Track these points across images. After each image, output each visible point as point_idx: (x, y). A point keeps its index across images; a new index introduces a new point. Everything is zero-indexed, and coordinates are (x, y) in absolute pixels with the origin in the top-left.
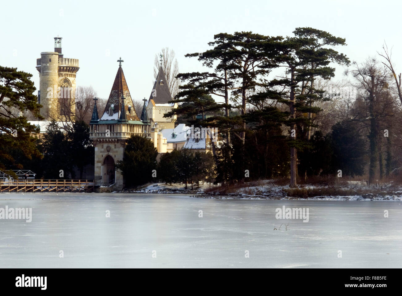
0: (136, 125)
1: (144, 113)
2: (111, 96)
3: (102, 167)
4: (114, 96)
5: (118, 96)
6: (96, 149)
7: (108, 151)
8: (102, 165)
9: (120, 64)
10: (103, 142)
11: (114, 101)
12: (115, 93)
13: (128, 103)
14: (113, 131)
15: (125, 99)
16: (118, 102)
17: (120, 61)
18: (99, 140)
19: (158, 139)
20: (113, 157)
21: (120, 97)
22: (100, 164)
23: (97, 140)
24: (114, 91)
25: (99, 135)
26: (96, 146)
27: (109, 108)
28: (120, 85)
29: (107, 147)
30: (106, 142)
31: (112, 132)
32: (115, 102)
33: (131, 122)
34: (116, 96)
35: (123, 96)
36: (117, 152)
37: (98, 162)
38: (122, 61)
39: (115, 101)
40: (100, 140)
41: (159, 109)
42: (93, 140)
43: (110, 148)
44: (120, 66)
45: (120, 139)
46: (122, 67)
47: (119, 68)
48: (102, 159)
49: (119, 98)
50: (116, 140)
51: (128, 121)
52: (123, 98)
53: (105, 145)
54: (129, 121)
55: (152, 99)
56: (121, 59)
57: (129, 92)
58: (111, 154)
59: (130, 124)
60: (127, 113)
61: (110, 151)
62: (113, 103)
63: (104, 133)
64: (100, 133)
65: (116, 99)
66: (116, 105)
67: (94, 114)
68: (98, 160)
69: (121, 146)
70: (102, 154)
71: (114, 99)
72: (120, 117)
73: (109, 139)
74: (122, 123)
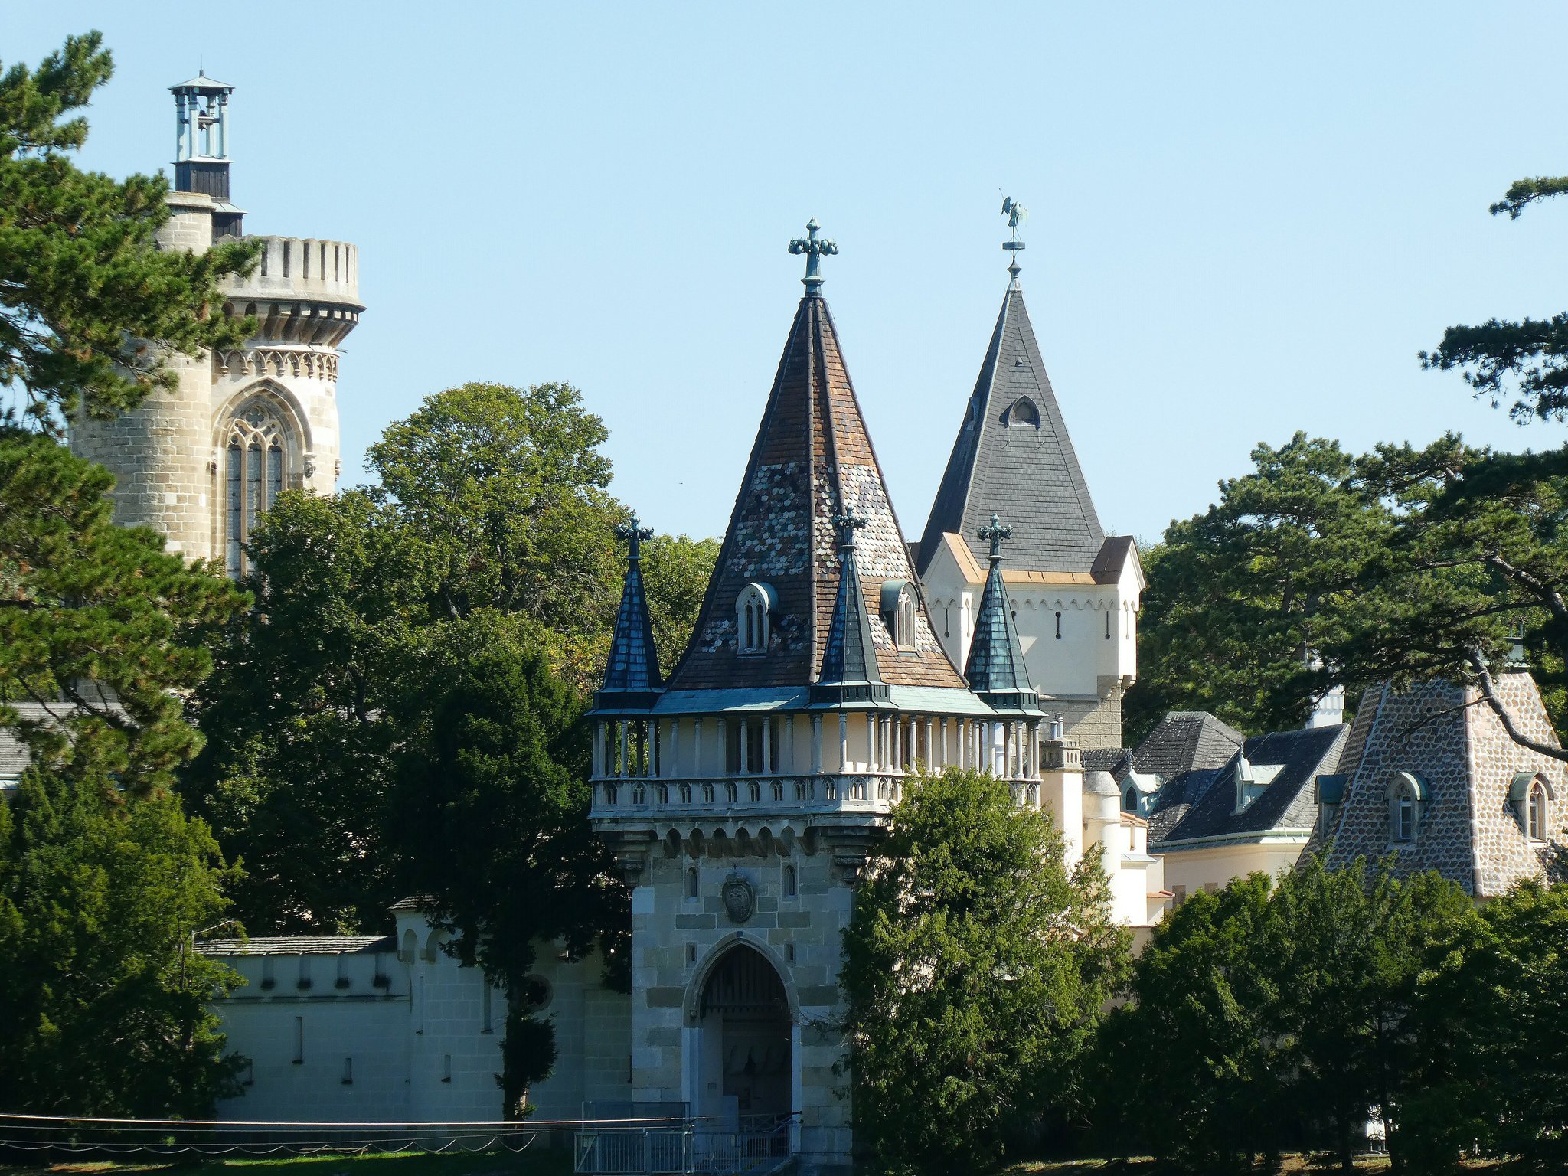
0: (943, 717)
1: (989, 633)
2: (748, 507)
3: (686, 1033)
4: (770, 510)
5: (804, 512)
6: (643, 901)
7: (738, 915)
8: (691, 1021)
9: (812, 266)
10: (696, 845)
11: (771, 547)
12: (780, 485)
13: (878, 555)
14: (774, 766)
15: (861, 524)
16: (801, 552)
17: (812, 250)
18: (662, 834)
19: (1085, 825)
20: (776, 953)
21: (821, 514)
22: (672, 1017)
23: (652, 835)
24: (774, 472)
25: (664, 796)
26: (642, 877)
27: (736, 594)
28: (814, 426)
29: (728, 887)
30: (721, 847)
31: (767, 772)
32: (780, 554)
33: (903, 698)
34: (787, 509)
35: (837, 507)
36: (803, 919)
37: (661, 998)
38: (828, 250)
39: (782, 540)
40: (674, 835)
42: (622, 834)
43: (752, 893)
44: (812, 285)
45: (827, 823)
46: (824, 291)
47: (804, 303)
48: (688, 978)
49: (809, 521)
50: (799, 831)
51: (884, 693)
52: (845, 529)
53: (713, 874)
54: (894, 691)
55: (954, 530)
56: (819, 237)
57: (880, 476)
58: (756, 935)
59: (896, 714)
60: (877, 630)
61: (751, 920)
62: (762, 557)
63: (707, 783)
64: (674, 782)
65: (791, 527)
66: (793, 571)
67: (625, 641)
68: (655, 985)
69: (834, 876)
70: (685, 937)
71: (771, 529)
72: (826, 660)
73: (747, 827)
74: (846, 705)
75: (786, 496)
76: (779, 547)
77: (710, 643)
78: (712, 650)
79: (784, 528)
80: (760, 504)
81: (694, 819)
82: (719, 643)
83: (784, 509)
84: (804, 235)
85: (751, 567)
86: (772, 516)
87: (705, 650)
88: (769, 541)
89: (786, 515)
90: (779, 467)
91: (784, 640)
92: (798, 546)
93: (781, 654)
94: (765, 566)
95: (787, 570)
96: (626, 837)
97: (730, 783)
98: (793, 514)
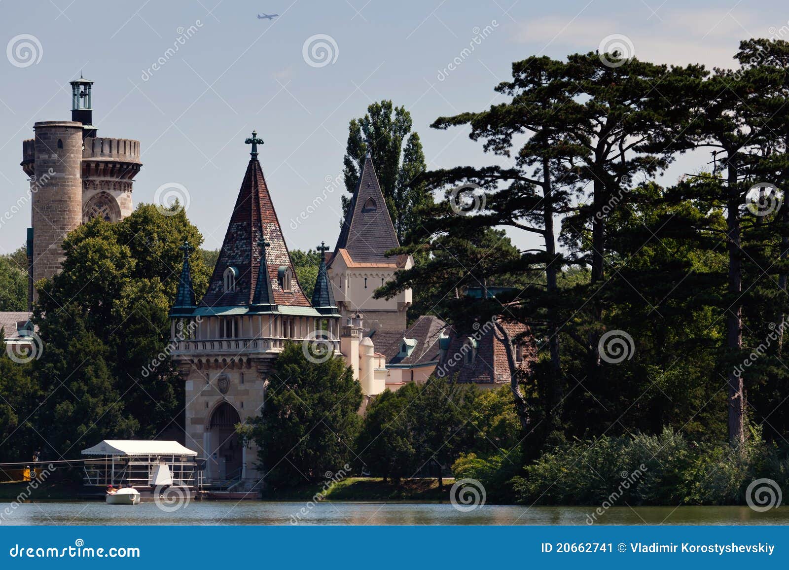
0: (301, 317)
1: (320, 286)
2: (229, 238)
3: (205, 434)
4: (237, 240)
5: (249, 240)
6: (189, 386)
7: (223, 391)
8: (207, 430)
9: (254, 149)
10: (208, 365)
11: (237, 253)
12: (241, 230)
13: (277, 256)
14: (236, 336)
15: (268, 245)
16: (248, 255)
17: (254, 142)
18: (196, 360)
19: (360, 357)
20: (237, 407)
21: (255, 241)
22: (200, 428)
23: (192, 361)
24: (238, 226)
25: (196, 347)
26: (189, 377)
27: (223, 271)
28: (253, 207)
29: (220, 380)
30: (217, 366)
31: (233, 337)
32: (240, 256)
33: (284, 310)
34: (243, 239)
35: (262, 239)
36: (246, 392)
37: (195, 421)
38: (260, 142)
39: (241, 251)
40: (200, 361)
41: (363, 274)
42: (181, 360)
43: (228, 383)
44: (254, 155)
45: (254, 356)
46: (259, 158)
47: (251, 162)
48: (206, 414)
49: (251, 244)
50: (245, 359)
51: (276, 308)
52: (263, 246)
53: (215, 375)
54: (279, 307)
55: (343, 248)
56: (257, 137)
57: (279, 227)
58: (229, 399)
59: (281, 316)
60: (275, 285)
61: (228, 392)
62: (234, 257)
63: (212, 342)
64: (200, 341)
65: (244, 246)
66: (244, 263)
67: (182, 289)
68: (194, 417)
69: (258, 376)
70: (205, 398)
71: (237, 247)
72: (254, 297)
73: (226, 358)
74: (261, 313)
75: (243, 234)
76: (239, 253)
77: (214, 290)
78: (215, 292)
79: (242, 246)
80: (233, 237)
81: (207, 355)
82: (217, 289)
83: (242, 239)
84: (251, 137)
85: (230, 261)
86: (237, 242)
87: (212, 292)
88: (236, 251)
89: (243, 242)
90: (240, 224)
91: (241, 289)
92: (247, 253)
93: (240, 294)
94: (234, 261)
95: (242, 262)
96: (183, 362)
97: (220, 342)
98: (245, 241)
